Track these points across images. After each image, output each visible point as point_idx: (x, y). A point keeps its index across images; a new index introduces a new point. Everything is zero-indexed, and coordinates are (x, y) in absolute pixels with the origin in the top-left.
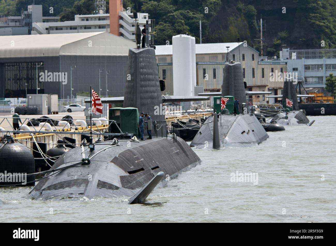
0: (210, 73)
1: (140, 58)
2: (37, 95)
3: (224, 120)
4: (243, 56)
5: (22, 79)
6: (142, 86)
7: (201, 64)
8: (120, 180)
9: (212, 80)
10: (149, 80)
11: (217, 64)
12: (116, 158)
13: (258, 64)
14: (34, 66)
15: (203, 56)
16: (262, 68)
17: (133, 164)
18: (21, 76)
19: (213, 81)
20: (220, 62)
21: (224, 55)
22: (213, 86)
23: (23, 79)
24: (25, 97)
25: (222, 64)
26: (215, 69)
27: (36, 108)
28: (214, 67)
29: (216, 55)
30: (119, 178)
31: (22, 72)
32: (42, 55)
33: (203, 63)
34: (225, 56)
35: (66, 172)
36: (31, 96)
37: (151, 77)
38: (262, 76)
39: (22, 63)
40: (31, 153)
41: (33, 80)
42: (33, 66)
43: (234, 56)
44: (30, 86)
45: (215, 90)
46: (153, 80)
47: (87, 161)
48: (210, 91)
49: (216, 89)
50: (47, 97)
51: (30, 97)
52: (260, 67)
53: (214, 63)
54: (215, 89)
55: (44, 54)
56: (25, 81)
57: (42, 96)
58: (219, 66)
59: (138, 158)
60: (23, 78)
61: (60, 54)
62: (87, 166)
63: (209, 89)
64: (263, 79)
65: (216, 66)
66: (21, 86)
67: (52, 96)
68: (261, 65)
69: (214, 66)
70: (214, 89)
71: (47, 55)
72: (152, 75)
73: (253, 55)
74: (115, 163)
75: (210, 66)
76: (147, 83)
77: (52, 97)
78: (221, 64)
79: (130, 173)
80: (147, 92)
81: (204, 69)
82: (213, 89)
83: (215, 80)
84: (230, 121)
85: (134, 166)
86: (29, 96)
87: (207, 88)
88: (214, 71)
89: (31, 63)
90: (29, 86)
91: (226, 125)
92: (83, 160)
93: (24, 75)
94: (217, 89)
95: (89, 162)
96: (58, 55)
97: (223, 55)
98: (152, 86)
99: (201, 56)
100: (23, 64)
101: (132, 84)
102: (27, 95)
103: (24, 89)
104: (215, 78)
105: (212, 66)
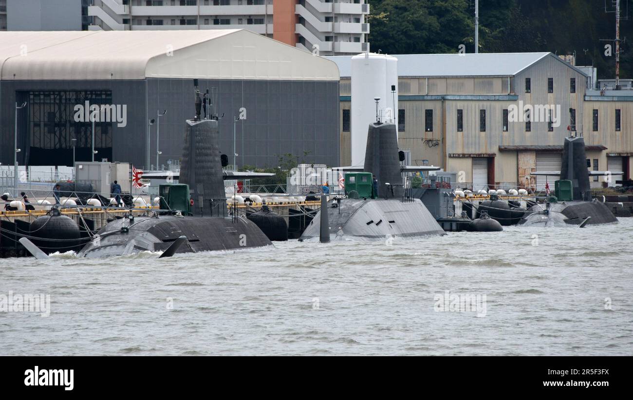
0: (474, 120)
1: (196, 131)
2: (93, 162)
3: (346, 205)
4: (550, 82)
5: (65, 125)
6: (197, 162)
7: (452, 99)
8: (153, 246)
9: (477, 135)
10: (207, 155)
11: (488, 100)
12: (152, 228)
13: (585, 100)
14: (92, 96)
15: (461, 81)
16: (594, 110)
17: (169, 234)
18: (64, 117)
19: (479, 137)
20: (495, 96)
21: (506, 79)
22: (479, 148)
23: (68, 125)
24: (70, 164)
25: (500, 99)
26: (485, 110)
27: (91, 186)
28: (483, 106)
29: (489, 80)
30: (153, 244)
31: (65, 110)
32: (109, 77)
33: (458, 98)
34: (509, 83)
35: (107, 239)
36: (83, 165)
37: (209, 152)
38: (594, 127)
39: (65, 91)
40: (78, 229)
41: (89, 128)
42: (90, 96)
43: (528, 81)
44: (83, 140)
45: (484, 157)
46: (211, 155)
47: (125, 230)
48: (473, 157)
49: (486, 154)
50: (110, 167)
51: (81, 167)
52: (589, 108)
53: (481, 98)
54: (484, 154)
55: (112, 75)
56: (71, 129)
57: (100, 165)
58: (493, 103)
59: (174, 230)
60: (68, 122)
61: (147, 76)
62: (125, 234)
63: (470, 155)
64: (595, 133)
65: (485, 105)
66: (63, 139)
67: (118, 165)
68: (590, 102)
69: (481, 103)
70: (481, 154)
71: (118, 77)
72: (210, 149)
73: (573, 81)
74: (151, 233)
75: (473, 103)
76: (204, 158)
77: (118, 168)
78: (498, 100)
79: (165, 241)
80: (203, 167)
81: (458, 110)
82: (479, 155)
83: (483, 134)
84: (353, 207)
85: (169, 236)
86: (78, 166)
87: (466, 152)
88: (481, 115)
89: (86, 91)
90: (81, 141)
91: (346, 213)
92: (122, 228)
93: (70, 115)
94: (489, 155)
95: (127, 231)
96: (142, 78)
97: (503, 79)
98: (209, 161)
99: (457, 81)
100: (68, 93)
101: (187, 159)
102: (76, 162)
103: (70, 147)
104: (485, 131)
105: (477, 103)
